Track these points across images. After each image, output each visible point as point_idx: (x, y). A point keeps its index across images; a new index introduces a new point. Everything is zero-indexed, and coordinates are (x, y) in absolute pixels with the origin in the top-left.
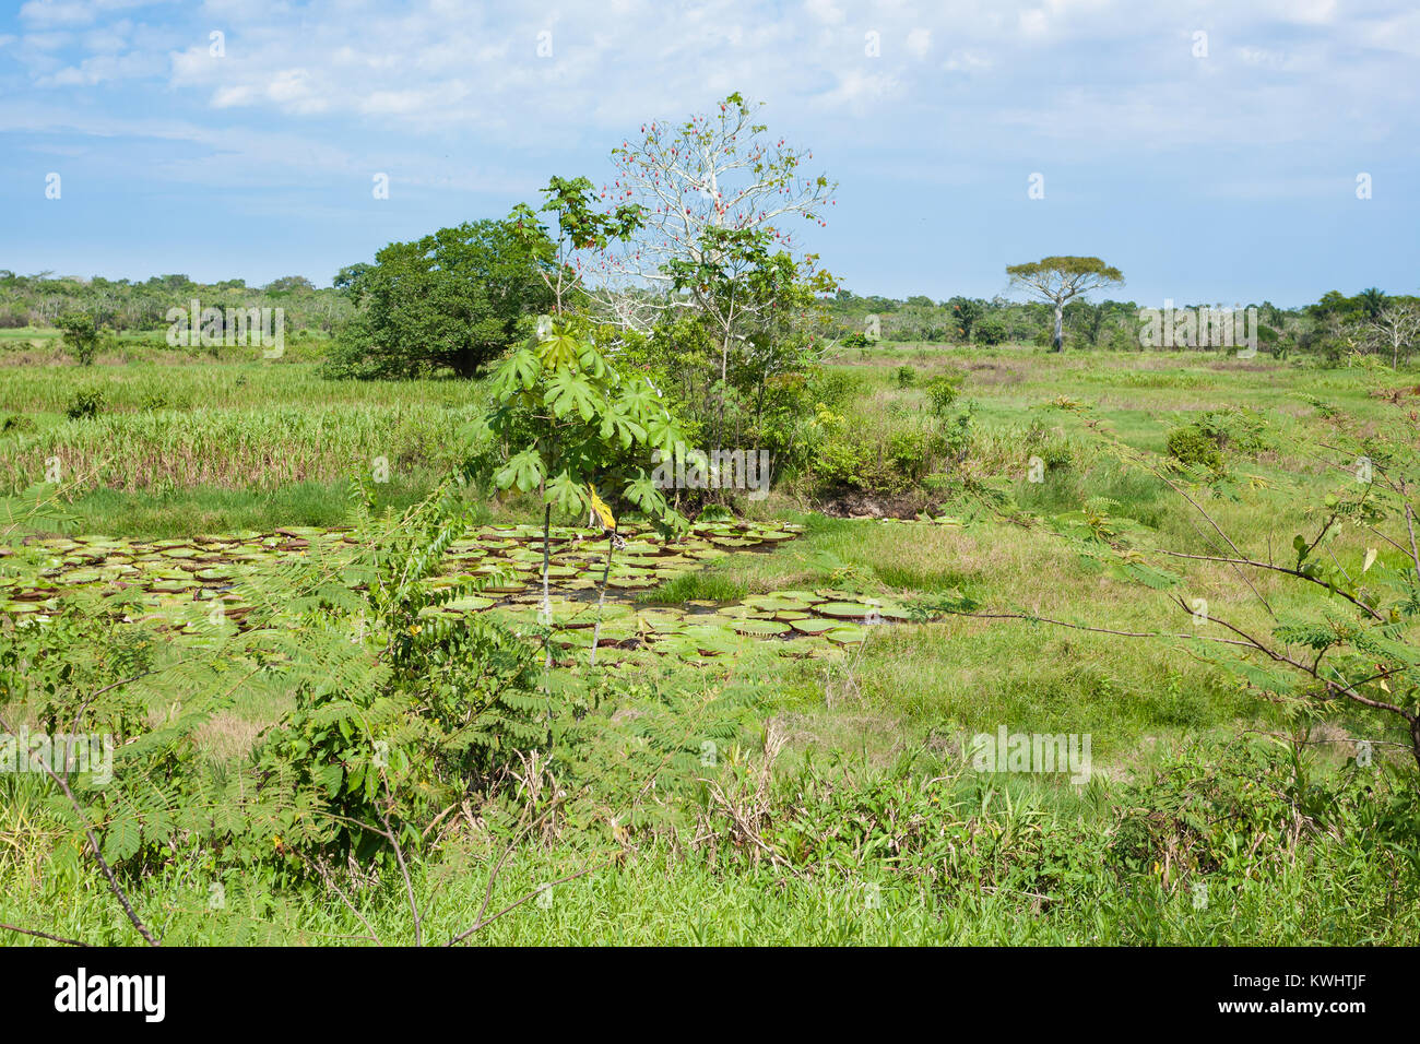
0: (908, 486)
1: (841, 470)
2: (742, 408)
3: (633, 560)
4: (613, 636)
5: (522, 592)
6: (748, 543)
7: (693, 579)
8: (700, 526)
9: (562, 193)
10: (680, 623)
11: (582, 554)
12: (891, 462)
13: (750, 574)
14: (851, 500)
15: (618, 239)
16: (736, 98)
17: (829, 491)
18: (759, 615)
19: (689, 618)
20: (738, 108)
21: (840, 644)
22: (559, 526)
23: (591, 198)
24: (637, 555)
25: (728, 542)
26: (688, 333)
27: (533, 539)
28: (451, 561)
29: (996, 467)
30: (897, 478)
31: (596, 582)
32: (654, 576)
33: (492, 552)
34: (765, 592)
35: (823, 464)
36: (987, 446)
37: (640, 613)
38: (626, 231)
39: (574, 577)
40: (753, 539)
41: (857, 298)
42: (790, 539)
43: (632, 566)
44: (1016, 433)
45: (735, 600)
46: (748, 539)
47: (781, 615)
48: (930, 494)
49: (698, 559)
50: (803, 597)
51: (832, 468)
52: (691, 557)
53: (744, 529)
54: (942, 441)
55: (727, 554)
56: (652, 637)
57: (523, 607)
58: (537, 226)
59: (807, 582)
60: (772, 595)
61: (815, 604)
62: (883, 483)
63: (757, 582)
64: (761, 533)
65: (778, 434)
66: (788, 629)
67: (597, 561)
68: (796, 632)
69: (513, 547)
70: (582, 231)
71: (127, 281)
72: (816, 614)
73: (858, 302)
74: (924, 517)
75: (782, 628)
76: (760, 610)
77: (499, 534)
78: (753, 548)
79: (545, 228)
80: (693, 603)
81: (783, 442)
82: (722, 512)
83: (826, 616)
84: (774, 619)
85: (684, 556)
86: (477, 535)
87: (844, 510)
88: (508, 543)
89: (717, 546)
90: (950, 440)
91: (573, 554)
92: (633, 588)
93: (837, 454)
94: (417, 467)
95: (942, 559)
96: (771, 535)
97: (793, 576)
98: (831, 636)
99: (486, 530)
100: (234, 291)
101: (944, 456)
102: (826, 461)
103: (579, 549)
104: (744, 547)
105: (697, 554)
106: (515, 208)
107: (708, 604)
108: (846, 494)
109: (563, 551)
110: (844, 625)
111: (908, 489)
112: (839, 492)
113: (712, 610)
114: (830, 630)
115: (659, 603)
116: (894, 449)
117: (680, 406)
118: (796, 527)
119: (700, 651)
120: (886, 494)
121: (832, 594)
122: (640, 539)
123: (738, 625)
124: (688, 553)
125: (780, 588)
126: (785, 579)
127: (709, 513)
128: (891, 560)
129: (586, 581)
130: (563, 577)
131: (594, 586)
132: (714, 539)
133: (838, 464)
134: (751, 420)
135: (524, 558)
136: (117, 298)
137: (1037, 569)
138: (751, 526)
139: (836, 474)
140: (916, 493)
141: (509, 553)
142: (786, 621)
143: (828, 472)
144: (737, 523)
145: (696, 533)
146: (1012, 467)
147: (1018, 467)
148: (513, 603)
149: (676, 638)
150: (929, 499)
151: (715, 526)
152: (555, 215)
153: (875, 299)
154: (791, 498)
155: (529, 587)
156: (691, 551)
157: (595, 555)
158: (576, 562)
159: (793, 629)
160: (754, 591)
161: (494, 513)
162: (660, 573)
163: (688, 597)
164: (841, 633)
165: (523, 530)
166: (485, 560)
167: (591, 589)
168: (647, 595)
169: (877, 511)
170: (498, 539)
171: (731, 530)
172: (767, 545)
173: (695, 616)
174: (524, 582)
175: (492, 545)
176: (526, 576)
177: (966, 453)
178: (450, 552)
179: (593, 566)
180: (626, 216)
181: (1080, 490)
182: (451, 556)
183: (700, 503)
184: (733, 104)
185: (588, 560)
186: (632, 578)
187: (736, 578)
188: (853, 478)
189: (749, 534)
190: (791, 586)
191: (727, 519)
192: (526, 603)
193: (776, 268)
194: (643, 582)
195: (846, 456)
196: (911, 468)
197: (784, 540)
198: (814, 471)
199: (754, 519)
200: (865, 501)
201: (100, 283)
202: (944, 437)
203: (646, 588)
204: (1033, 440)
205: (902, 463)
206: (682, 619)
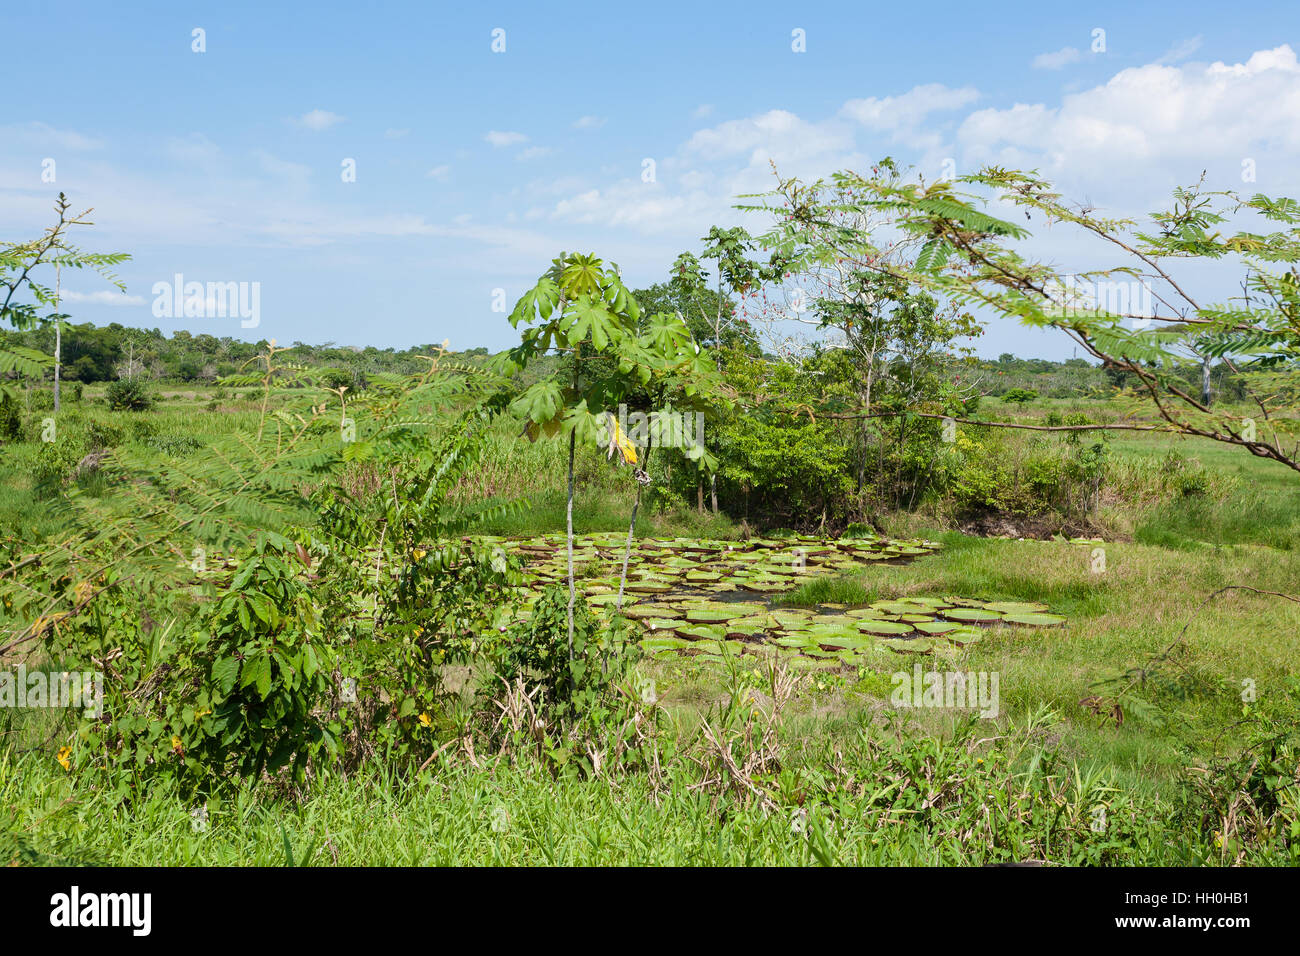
0: (1044, 509)
1: (979, 493)
2: (884, 434)
3: (775, 568)
4: (743, 631)
5: (667, 592)
6: (887, 557)
7: (826, 585)
8: (843, 542)
9: (722, 242)
10: (808, 621)
11: (730, 563)
12: (1027, 486)
13: (881, 582)
14: (989, 522)
15: (771, 283)
16: (887, 162)
17: (968, 512)
18: (885, 618)
19: (816, 618)
20: (889, 171)
21: (960, 645)
22: (714, 540)
23: (747, 247)
24: (779, 564)
25: (867, 556)
26: (834, 366)
27: (688, 550)
28: (610, 566)
29: (1131, 494)
30: (1033, 501)
31: (737, 586)
32: (793, 582)
33: (648, 560)
34: (894, 597)
35: (962, 487)
36: (1123, 474)
37: (772, 613)
38: (778, 274)
39: (717, 581)
40: (892, 553)
41: (1019, 360)
42: (927, 554)
43: (773, 573)
44: (1152, 463)
45: (864, 604)
46: (887, 553)
47: (906, 618)
48: (1065, 517)
49: (836, 569)
50: (930, 603)
51: (970, 491)
52: (830, 567)
53: (885, 545)
54: (1077, 467)
55: (865, 566)
56: (778, 632)
57: (666, 605)
58: (699, 272)
59: (936, 590)
60: (901, 600)
61: (940, 609)
62: (1020, 506)
63: (887, 588)
64: (901, 548)
65: (919, 459)
66: (912, 629)
67: (742, 568)
68: (917, 633)
69: (668, 556)
70: (740, 276)
71: (392, 350)
72: (941, 618)
73: (1020, 364)
74: (1059, 539)
75: (904, 629)
76: (887, 613)
77: (658, 545)
78: (890, 561)
79: (706, 274)
80: (825, 605)
81: (924, 466)
82: (865, 530)
83: (950, 620)
84: (899, 621)
85: (824, 566)
86: (638, 545)
87: (982, 531)
88: (664, 552)
89: (856, 558)
90: (1084, 466)
91: (721, 563)
92: (770, 591)
93: (975, 478)
94: (590, 486)
95: (1070, 572)
96: (909, 550)
97: (923, 584)
98: (954, 637)
99: (648, 541)
100: (479, 357)
101: (1080, 481)
102: (966, 484)
103: (729, 559)
104: (882, 560)
105: (837, 565)
106: (680, 256)
107: (838, 606)
108: (983, 516)
109: (713, 560)
110: (966, 628)
111: (1044, 511)
112: (977, 514)
113: (841, 612)
114: (952, 632)
115: (791, 604)
116: (1031, 473)
117: (826, 431)
118: (935, 544)
119: (821, 646)
120: (1023, 517)
121: (959, 601)
122: (785, 552)
123: (863, 625)
124: (828, 564)
125: (909, 594)
126: (913, 585)
127: (854, 530)
128: (1018, 571)
129: (728, 585)
130: (708, 581)
131: (735, 589)
132: (854, 553)
133: (976, 487)
134: (894, 446)
135: (675, 564)
136: (382, 363)
137: (1164, 581)
138: (891, 542)
139: (973, 497)
140: (1052, 515)
141: (663, 560)
142: (910, 623)
143: (967, 494)
144: (879, 540)
145: (840, 547)
146: (1147, 494)
147: (1153, 493)
148: (657, 601)
149: (802, 635)
150: (1065, 522)
151: (858, 542)
152: (716, 261)
153: (1034, 362)
154: (931, 518)
155: (674, 589)
156: (832, 562)
157: (741, 563)
158: (722, 569)
159: (916, 630)
160: (883, 597)
161: (657, 527)
162: (798, 580)
163: (819, 600)
164: (963, 634)
165: (680, 541)
166: (640, 566)
167: (731, 591)
168: (782, 598)
169: (1014, 532)
170: (657, 549)
171: (872, 546)
172: (904, 559)
173: (824, 617)
174: (671, 584)
175: (650, 553)
176: (674, 579)
177: (1102, 480)
178: (611, 559)
179: (737, 573)
180: (779, 262)
181: (1214, 515)
182: (610, 562)
183: (845, 522)
184: (885, 168)
185: (734, 568)
186: (771, 583)
187: (868, 585)
188: (989, 501)
189: (889, 549)
190: (922, 593)
191: (870, 537)
192: (668, 601)
193: (916, 305)
194: (781, 586)
195: (984, 480)
196: (1047, 492)
197: (920, 555)
198: (954, 494)
199: (896, 537)
200: (1003, 522)
201: (371, 351)
202: (1079, 463)
203: (782, 591)
204: (1169, 469)
205: (1038, 487)
206: (810, 618)
